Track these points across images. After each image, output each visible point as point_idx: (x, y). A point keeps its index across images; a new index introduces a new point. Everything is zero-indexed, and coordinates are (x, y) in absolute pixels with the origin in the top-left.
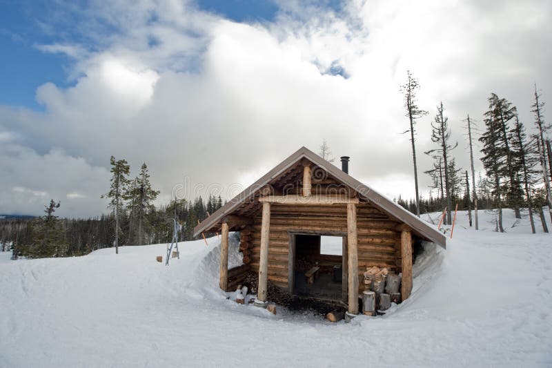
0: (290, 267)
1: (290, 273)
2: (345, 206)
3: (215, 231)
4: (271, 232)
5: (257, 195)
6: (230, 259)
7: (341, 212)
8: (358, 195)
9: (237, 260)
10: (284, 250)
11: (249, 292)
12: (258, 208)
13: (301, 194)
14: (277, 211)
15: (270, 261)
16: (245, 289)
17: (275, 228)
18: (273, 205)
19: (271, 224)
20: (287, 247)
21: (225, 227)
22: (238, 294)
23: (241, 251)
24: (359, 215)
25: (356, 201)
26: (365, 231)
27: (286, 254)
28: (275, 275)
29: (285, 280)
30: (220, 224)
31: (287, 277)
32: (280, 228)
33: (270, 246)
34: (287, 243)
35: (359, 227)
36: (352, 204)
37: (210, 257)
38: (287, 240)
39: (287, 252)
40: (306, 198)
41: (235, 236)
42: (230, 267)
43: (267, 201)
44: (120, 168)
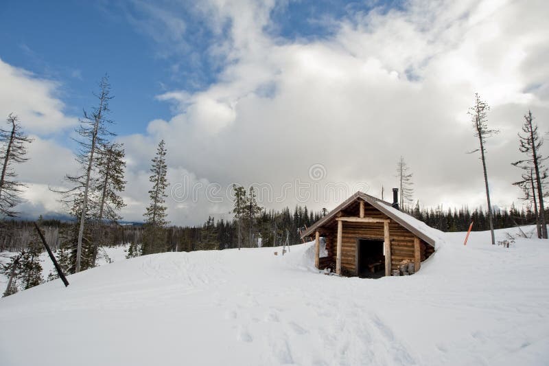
0: (357, 259)
1: (356, 263)
2: (383, 223)
3: (312, 236)
4: (343, 237)
5: (335, 216)
6: (320, 252)
7: (381, 226)
8: (389, 218)
9: (324, 253)
11: (331, 271)
12: (336, 223)
13: (359, 217)
14: (345, 225)
15: (342, 254)
16: (329, 269)
17: (346, 235)
18: (343, 222)
19: (343, 233)
20: (354, 247)
21: (317, 234)
22: (325, 271)
23: (326, 249)
24: (390, 228)
25: (389, 221)
26: (395, 238)
28: (347, 264)
29: (354, 267)
30: (315, 232)
31: (354, 265)
32: (350, 235)
33: (342, 246)
34: (354, 245)
35: (390, 235)
36: (386, 222)
37: (309, 251)
38: (354, 243)
39: (354, 250)
40: (362, 219)
41: (323, 239)
42: (320, 256)
43: (340, 220)
44: (239, 192)
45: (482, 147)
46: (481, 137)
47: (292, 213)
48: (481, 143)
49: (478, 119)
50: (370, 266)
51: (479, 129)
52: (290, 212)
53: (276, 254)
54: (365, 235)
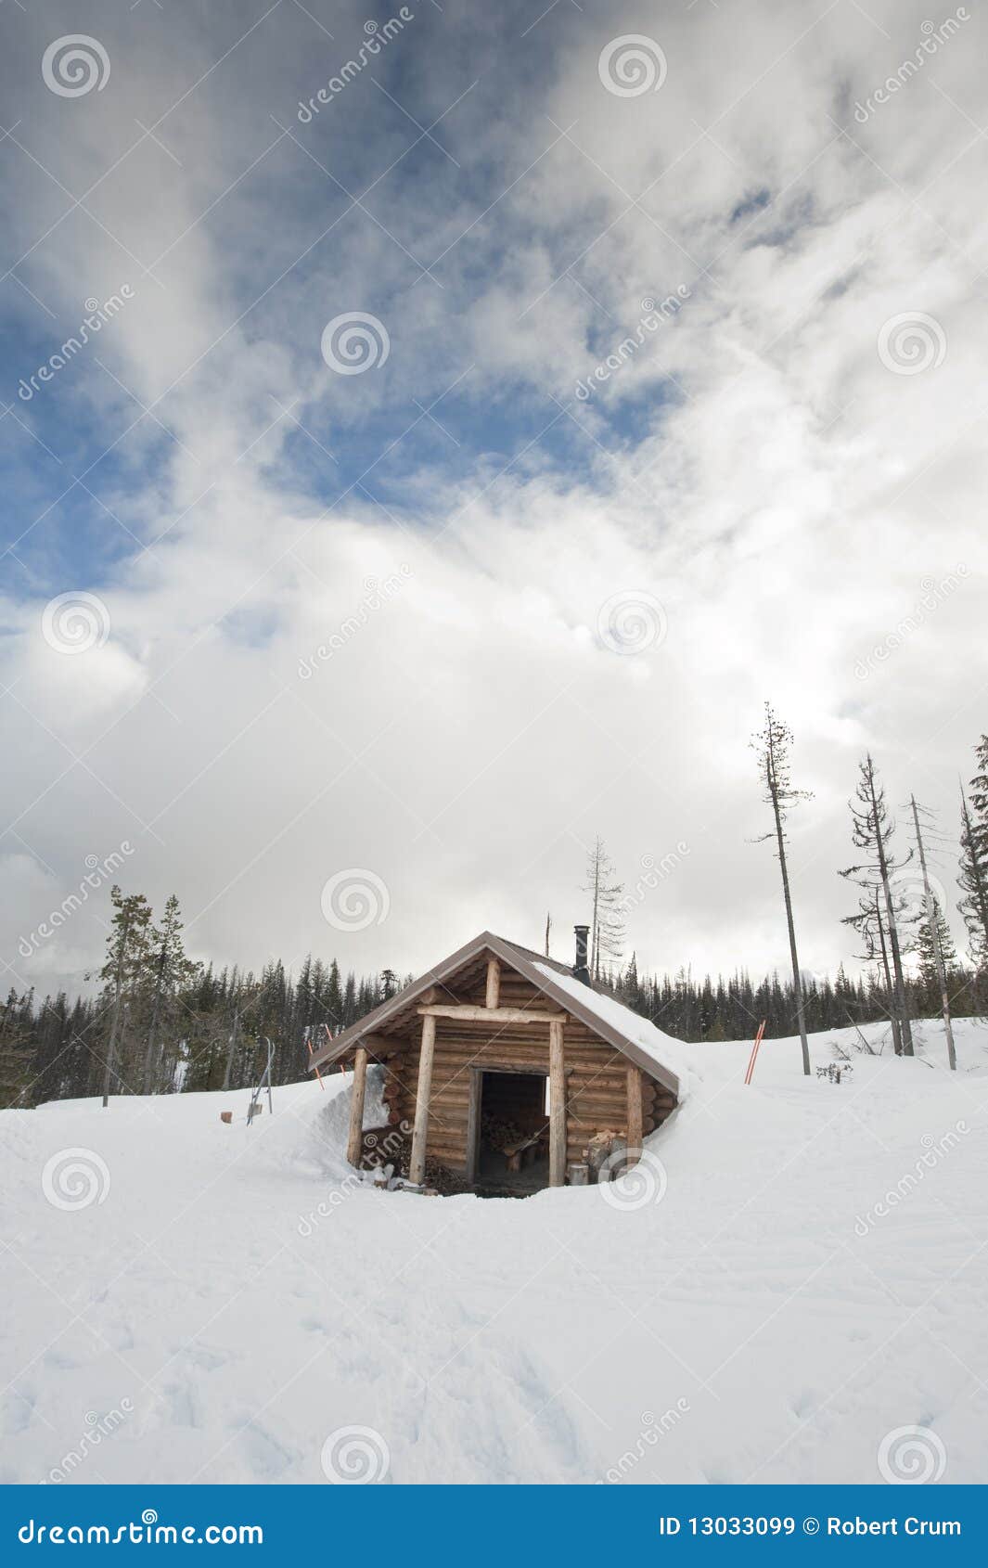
0: (471, 1131)
1: (470, 1144)
2: (548, 1023)
3: (345, 1062)
4: (435, 1065)
5: (417, 1003)
6: (367, 1114)
7: (541, 1032)
8: (563, 1011)
9: (378, 1116)
10: (461, 1100)
11: (396, 1174)
12: (418, 1023)
13: (484, 1006)
14: (444, 1028)
15: (430, 1119)
16: (390, 1168)
17: (445, 1058)
18: (438, 1019)
19: (436, 1051)
20: (466, 1094)
21: (361, 1056)
22: (378, 1174)
23: (385, 1101)
24: (567, 1039)
25: (562, 1019)
26: (578, 1067)
27: (464, 1107)
28: (444, 1147)
29: (461, 1157)
30: (354, 1049)
31: (464, 1151)
32: (455, 1059)
33: (433, 1092)
34: (467, 1087)
35: (566, 1059)
36: (556, 1022)
37: (332, 1109)
38: (467, 1081)
39: (467, 1105)
40: (491, 1013)
41: (376, 1072)
42: (365, 1127)
43: (431, 1013)
44: (131, 913)
45: (779, 829)
46: (776, 806)
47: (293, 979)
48: (778, 820)
49: (770, 762)
50: (508, 1152)
51: (773, 786)
52: (286, 975)
53: (226, 1118)
54: (497, 1060)
